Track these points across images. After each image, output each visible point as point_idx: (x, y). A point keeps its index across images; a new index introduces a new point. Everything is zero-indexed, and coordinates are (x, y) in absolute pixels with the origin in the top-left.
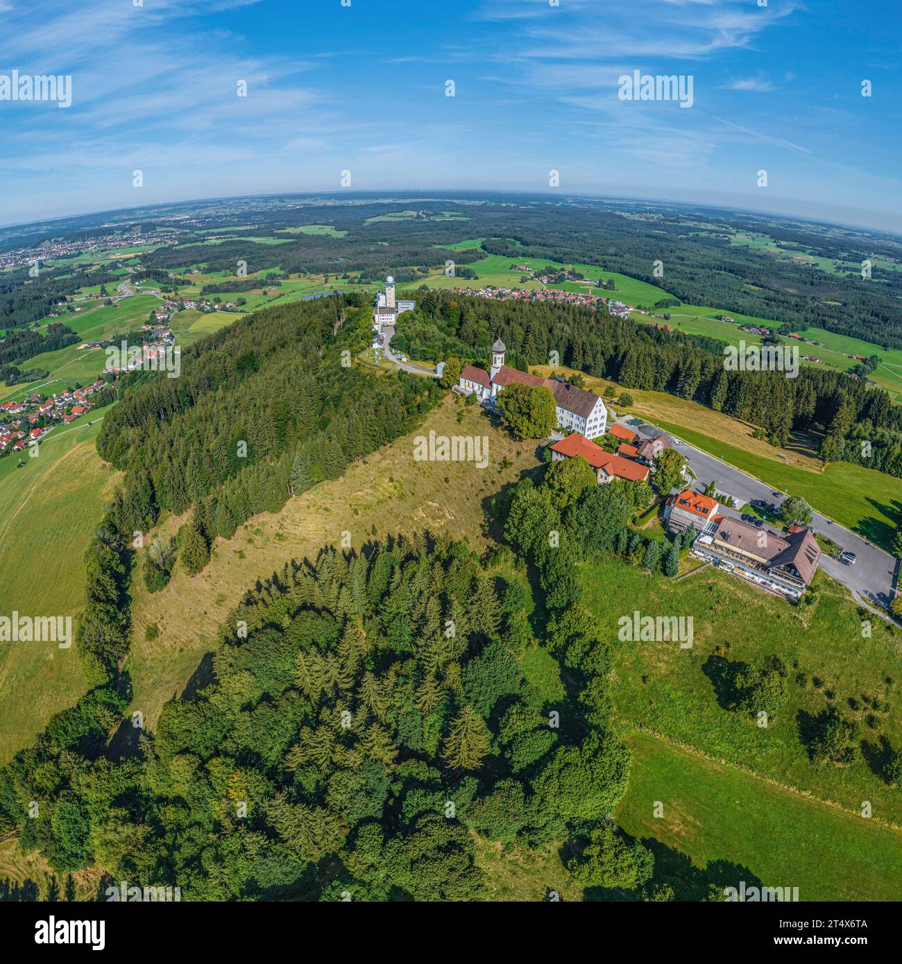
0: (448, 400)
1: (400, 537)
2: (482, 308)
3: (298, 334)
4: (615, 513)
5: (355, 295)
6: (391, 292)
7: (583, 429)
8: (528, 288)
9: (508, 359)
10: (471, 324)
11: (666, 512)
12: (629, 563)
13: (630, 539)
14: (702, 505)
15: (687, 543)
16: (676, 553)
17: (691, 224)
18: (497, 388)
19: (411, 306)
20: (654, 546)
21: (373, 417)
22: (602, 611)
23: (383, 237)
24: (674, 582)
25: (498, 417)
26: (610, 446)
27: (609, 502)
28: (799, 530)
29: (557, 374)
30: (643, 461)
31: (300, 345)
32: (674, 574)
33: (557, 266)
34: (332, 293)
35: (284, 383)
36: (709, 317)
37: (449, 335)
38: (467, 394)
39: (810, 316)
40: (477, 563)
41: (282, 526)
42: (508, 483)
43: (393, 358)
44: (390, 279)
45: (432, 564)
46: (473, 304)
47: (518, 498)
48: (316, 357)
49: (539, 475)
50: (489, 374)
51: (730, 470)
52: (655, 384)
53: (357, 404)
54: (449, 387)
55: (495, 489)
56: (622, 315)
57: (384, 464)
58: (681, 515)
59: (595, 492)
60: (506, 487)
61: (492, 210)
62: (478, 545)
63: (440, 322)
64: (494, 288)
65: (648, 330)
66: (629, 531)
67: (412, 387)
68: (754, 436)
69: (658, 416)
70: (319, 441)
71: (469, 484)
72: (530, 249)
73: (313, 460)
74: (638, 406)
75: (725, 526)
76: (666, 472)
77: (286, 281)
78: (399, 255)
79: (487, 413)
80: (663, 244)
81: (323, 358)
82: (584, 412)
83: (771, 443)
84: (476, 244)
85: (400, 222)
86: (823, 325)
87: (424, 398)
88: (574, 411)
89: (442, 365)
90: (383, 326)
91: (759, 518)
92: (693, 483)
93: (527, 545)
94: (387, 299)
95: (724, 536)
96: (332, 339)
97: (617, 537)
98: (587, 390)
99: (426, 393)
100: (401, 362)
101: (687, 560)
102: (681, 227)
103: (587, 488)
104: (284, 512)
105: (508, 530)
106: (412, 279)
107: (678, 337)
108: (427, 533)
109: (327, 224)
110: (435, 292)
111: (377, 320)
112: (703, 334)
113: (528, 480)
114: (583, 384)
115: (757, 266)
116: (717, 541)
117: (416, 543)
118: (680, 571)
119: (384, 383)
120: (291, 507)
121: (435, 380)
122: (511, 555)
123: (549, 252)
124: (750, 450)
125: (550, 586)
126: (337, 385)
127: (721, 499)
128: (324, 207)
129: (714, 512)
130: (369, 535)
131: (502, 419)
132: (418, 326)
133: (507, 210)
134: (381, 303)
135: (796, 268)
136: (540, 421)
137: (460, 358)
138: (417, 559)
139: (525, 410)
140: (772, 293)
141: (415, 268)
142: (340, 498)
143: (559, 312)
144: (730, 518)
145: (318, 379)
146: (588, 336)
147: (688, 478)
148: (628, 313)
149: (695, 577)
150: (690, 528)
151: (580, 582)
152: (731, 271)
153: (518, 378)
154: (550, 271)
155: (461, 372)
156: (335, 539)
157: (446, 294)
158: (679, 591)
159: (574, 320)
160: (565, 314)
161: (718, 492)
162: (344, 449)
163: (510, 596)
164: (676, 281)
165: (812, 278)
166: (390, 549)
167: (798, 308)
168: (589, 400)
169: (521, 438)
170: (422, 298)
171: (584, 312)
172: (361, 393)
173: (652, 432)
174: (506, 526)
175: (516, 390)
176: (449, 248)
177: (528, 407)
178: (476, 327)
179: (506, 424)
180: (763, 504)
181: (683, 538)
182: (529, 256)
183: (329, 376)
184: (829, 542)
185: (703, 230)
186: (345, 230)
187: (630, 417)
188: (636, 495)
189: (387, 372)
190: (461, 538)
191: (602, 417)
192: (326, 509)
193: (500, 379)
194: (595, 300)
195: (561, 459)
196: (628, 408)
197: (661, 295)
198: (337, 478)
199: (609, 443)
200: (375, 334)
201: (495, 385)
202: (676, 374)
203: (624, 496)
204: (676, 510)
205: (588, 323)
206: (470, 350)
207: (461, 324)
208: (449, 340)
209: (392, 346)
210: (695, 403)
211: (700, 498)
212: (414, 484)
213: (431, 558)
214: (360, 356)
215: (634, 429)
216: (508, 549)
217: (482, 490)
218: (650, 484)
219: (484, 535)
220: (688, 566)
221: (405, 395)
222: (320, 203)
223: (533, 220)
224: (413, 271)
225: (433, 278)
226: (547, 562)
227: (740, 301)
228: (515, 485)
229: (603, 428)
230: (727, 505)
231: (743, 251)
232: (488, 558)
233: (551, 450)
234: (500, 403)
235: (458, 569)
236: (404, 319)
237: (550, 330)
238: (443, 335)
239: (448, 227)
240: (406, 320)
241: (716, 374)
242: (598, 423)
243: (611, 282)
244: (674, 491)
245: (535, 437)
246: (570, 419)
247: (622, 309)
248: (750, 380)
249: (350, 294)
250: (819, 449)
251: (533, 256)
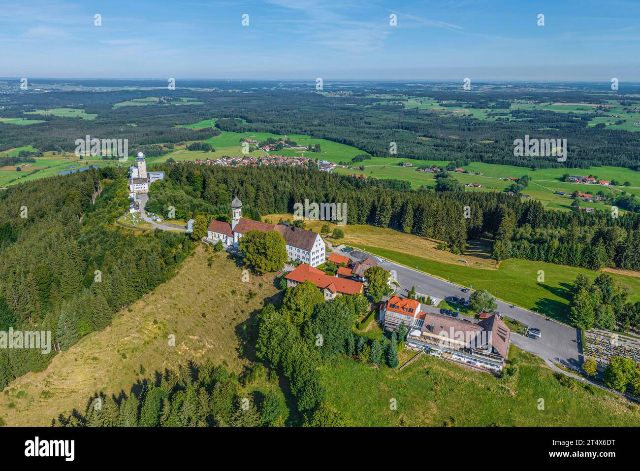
0: (199, 249)
1: (167, 371)
2: (220, 174)
3: (57, 205)
4: (342, 322)
5: (111, 169)
6: (142, 165)
7: (309, 260)
8: (255, 156)
9: (244, 212)
10: (212, 188)
11: (381, 315)
12: (358, 361)
13: (357, 341)
14: (407, 307)
15: (402, 338)
16: (394, 347)
17: (373, 96)
18: (238, 236)
19: (161, 176)
20: (377, 344)
21: (135, 271)
22: (345, 405)
23: (131, 119)
24: (397, 372)
25: (241, 258)
26: (330, 270)
27: (336, 314)
28: (488, 316)
29: (283, 220)
30: (357, 278)
31: (60, 215)
32: (396, 365)
33: (276, 137)
34: (87, 168)
35: (46, 249)
36: (394, 164)
37: (195, 197)
38: (215, 243)
39: (471, 154)
40: (236, 382)
41: (48, 384)
42: (255, 310)
43: (149, 220)
44: (141, 155)
45: (198, 391)
46: (212, 172)
47: (264, 321)
48: (76, 224)
49: (279, 301)
50: (231, 225)
51: (424, 276)
52: (359, 219)
53: (119, 261)
54: (199, 239)
55: (245, 317)
56: (328, 170)
57: (148, 310)
58: (393, 316)
59: (324, 307)
60: (253, 314)
61: (221, 95)
62: (236, 367)
63: (187, 188)
64: (228, 158)
65: (349, 179)
66: (355, 335)
67: (167, 242)
68: (439, 248)
69: (364, 243)
70: (84, 298)
71: (223, 316)
72: (254, 125)
73: (79, 316)
74: (348, 237)
75: (429, 320)
76: (376, 284)
77: (41, 158)
78: (147, 135)
79: (232, 257)
80: (354, 114)
81: (84, 224)
82: (307, 246)
83: (452, 252)
84: (211, 123)
85: (145, 107)
86: (481, 159)
87: (179, 250)
88: (300, 247)
89: (191, 222)
90: (138, 194)
91: (454, 311)
92: (398, 291)
93: (276, 359)
94: (140, 170)
95: (430, 328)
96: (91, 208)
97: (346, 341)
98: (308, 229)
99: (180, 246)
100: (155, 222)
101: (404, 352)
102: (367, 99)
103: (317, 305)
104: (50, 369)
105: (259, 350)
106: (160, 154)
107: (371, 182)
108: (191, 363)
109: (77, 108)
110: (180, 163)
111: (131, 189)
112: (390, 178)
113: (271, 305)
114: (304, 225)
115: (426, 122)
116: (425, 333)
117: (182, 374)
118: (401, 362)
119: (143, 241)
120: (57, 363)
121: (187, 234)
122: (264, 370)
123: (269, 127)
124: (438, 259)
125: (299, 391)
126: (99, 247)
127: (421, 300)
128: (73, 93)
129: (418, 310)
130: (137, 375)
131: (245, 260)
132: (169, 192)
133: (233, 95)
134: (134, 174)
135: (456, 120)
136: (274, 258)
137: (206, 215)
138: (183, 389)
139: (262, 250)
140: (439, 141)
141: (162, 145)
142: (108, 346)
143: (281, 173)
144: (432, 314)
145: (80, 243)
146: (304, 189)
147: (394, 287)
148: (333, 168)
149: (413, 365)
150: (402, 325)
151: (322, 383)
152: (406, 128)
153: (255, 227)
154: (271, 141)
155: (208, 226)
156: (105, 386)
157: (189, 165)
158: (403, 378)
159: (293, 178)
160: (286, 174)
161: (418, 294)
162: (109, 302)
163: (268, 407)
164: (365, 141)
165: (469, 125)
166: (158, 384)
167: (460, 149)
168: (311, 237)
169: (261, 273)
170: (169, 169)
171: (299, 171)
172: (122, 252)
173: (361, 255)
174: (257, 346)
175: (253, 236)
176: (189, 127)
177: (264, 248)
178: (216, 189)
179: (248, 263)
180: (455, 299)
181: (397, 334)
182: (253, 131)
183: (90, 239)
184: (514, 323)
185: (383, 100)
186: (94, 113)
187: (343, 247)
188: (355, 305)
189: (144, 231)
190: (221, 363)
191: (322, 249)
192: (95, 359)
193: (239, 228)
194: (307, 161)
195: (294, 285)
196: (341, 240)
197: (355, 152)
198: (104, 328)
199: (330, 268)
200: (132, 200)
201: (236, 234)
202: (373, 210)
203: (346, 307)
204: (388, 313)
205: (303, 179)
206: (213, 208)
207: (204, 188)
208: (195, 201)
209: (147, 209)
210: (390, 229)
211: (405, 301)
212: (176, 323)
213: (196, 385)
214: (119, 220)
215: (347, 255)
216: (261, 365)
217: (234, 319)
218: (365, 295)
219: (240, 357)
220: (406, 356)
221: (162, 249)
222: (69, 89)
223: (254, 102)
224: (160, 147)
225: (177, 152)
226: (294, 371)
227: (415, 150)
228: (260, 311)
229: (324, 257)
230: (427, 304)
231: (415, 112)
232: (245, 376)
233: (286, 279)
234: (242, 247)
235: (221, 391)
236: (156, 187)
237: (275, 187)
238: (190, 198)
239: (187, 110)
240: (158, 188)
241: (403, 206)
242: (319, 254)
243: (318, 146)
244: (384, 299)
245: (272, 271)
246: (298, 253)
247: (328, 166)
248: (430, 207)
249: (106, 169)
250: (492, 251)
251: (256, 131)
